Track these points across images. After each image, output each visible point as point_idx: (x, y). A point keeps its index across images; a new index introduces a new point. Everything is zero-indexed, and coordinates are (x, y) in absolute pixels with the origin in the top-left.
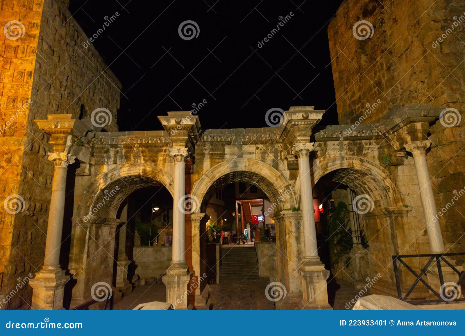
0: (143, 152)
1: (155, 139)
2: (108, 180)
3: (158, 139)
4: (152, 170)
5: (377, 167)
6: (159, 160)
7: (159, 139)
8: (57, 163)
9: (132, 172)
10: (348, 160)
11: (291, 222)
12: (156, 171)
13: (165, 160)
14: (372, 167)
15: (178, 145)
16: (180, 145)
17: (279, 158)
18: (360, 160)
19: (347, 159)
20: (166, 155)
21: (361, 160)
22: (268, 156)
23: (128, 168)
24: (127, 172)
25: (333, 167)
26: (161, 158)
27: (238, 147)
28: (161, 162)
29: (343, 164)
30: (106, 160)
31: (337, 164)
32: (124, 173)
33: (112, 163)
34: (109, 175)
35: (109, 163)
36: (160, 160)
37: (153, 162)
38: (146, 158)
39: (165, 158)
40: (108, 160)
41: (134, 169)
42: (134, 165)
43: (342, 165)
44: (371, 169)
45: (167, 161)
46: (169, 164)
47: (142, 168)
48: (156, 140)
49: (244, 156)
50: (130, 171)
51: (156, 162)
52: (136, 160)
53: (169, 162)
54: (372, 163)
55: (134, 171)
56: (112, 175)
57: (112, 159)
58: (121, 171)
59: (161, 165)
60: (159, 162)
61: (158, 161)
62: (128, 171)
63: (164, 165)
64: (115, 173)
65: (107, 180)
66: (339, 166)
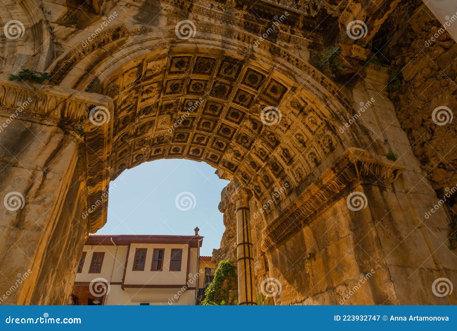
5: (309, 73)
10: (240, 42)
14: (296, 69)
18: (270, 50)
19: (239, 38)
21: (272, 49)
25: (200, 41)
29: (229, 43)
31: (214, 40)
43: (227, 46)
44: (296, 73)
54: (297, 60)
66: (218, 46)
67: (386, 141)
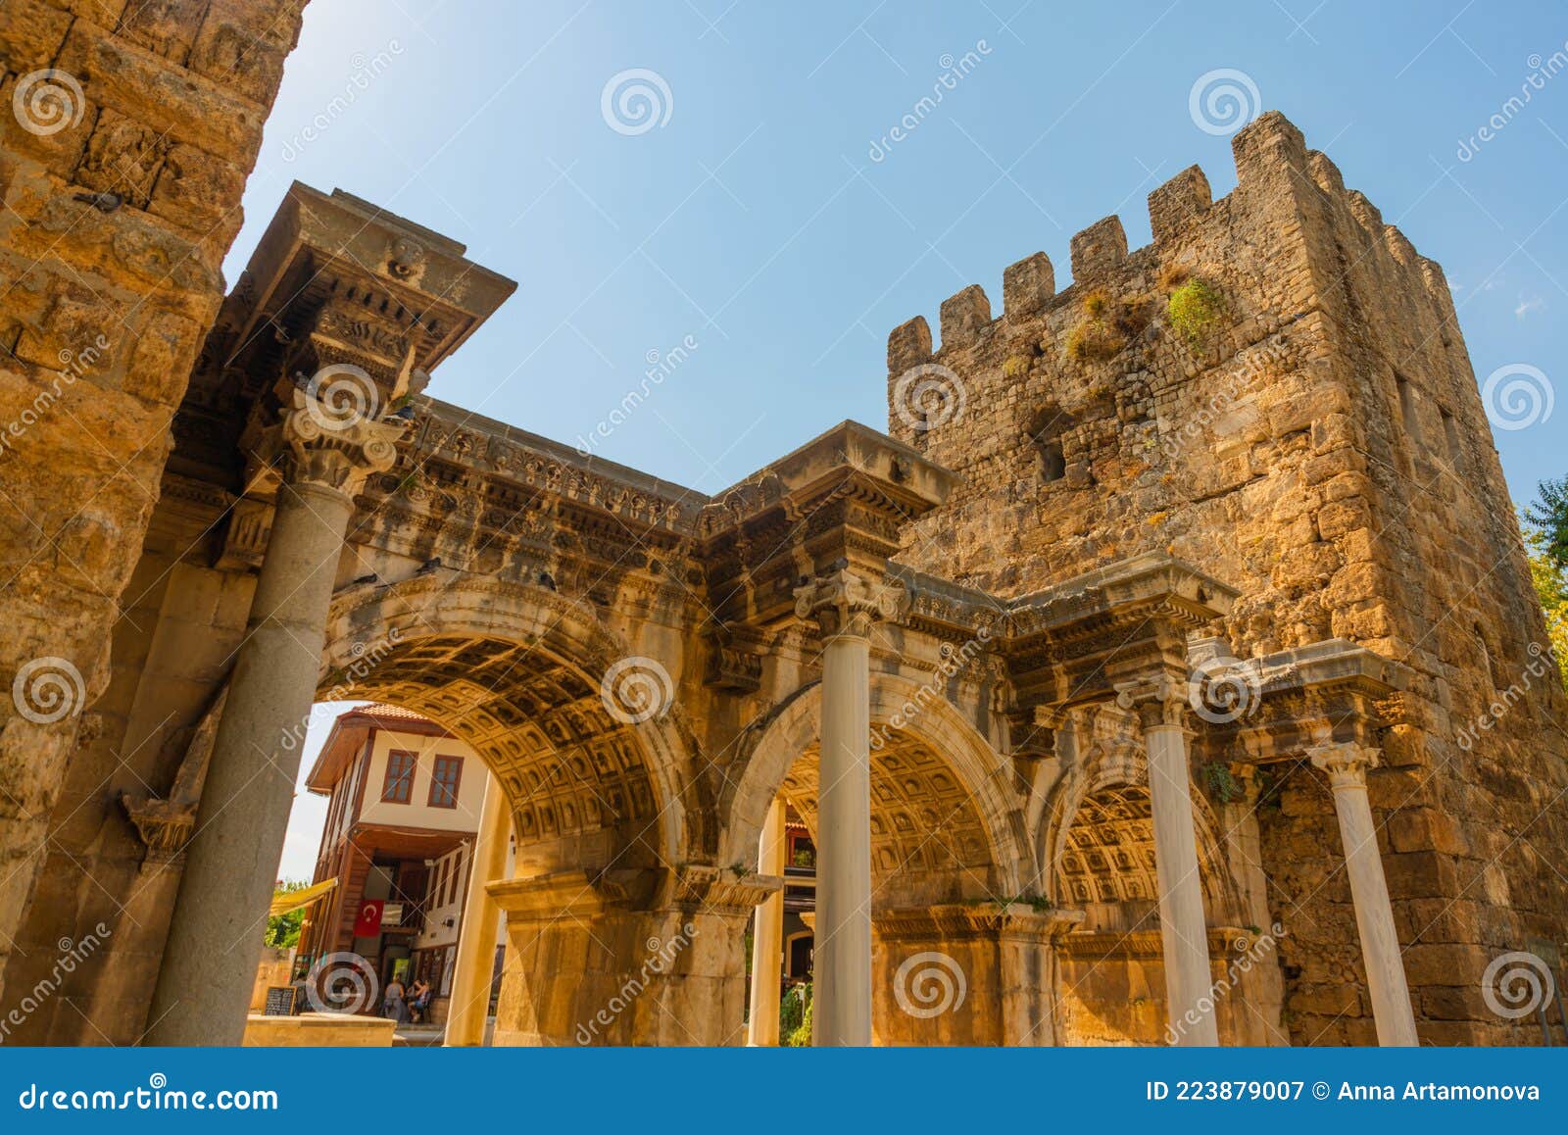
0: (563, 541)
1: (641, 504)
2: (378, 632)
3: (652, 509)
4: (591, 638)
6: (620, 598)
7: (658, 510)
8: (326, 464)
9: (497, 620)
11: (1017, 949)
12: (604, 645)
13: (642, 605)
15: (861, 566)
16: (869, 569)
17: (991, 707)
20: (657, 585)
22: (964, 692)
23: (486, 596)
24: (473, 616)
25: (1109, 772)
26: (628, 592)
27: (892, 633)
28: (628, 610)
29: (1129, 768)
30: (379, 526)
31: (1118, 767)
32: (460, 615)
33: (405, 549)
34: (388, 607)
35: (392, 546)
36: (626, 602)
37: (595, 600)
38: (568, 575)
39: (647, 599)
40: (388, 529)
41: (513, 609)
42: (514, 589)
43: (1127, 773)
45: (652, 615)
46: (657, 628)
47: (546, 614)
48: (645, 512)
49: (902, 669)
50: (490, 612)
51: (606, 603)
52: (525, 569)
53: (656, 622)
55: (512, 622)
56: (403, 611)
57: (410, 532)
58: (451, 600)
59: (626, 623)
60: (617, 608)
61: (615, 601)
62: (481, 611)
63: (635, 626)
64: (416, 601)
65: (371, 627)
66: (1120, 775)
67: (1247, 892)
